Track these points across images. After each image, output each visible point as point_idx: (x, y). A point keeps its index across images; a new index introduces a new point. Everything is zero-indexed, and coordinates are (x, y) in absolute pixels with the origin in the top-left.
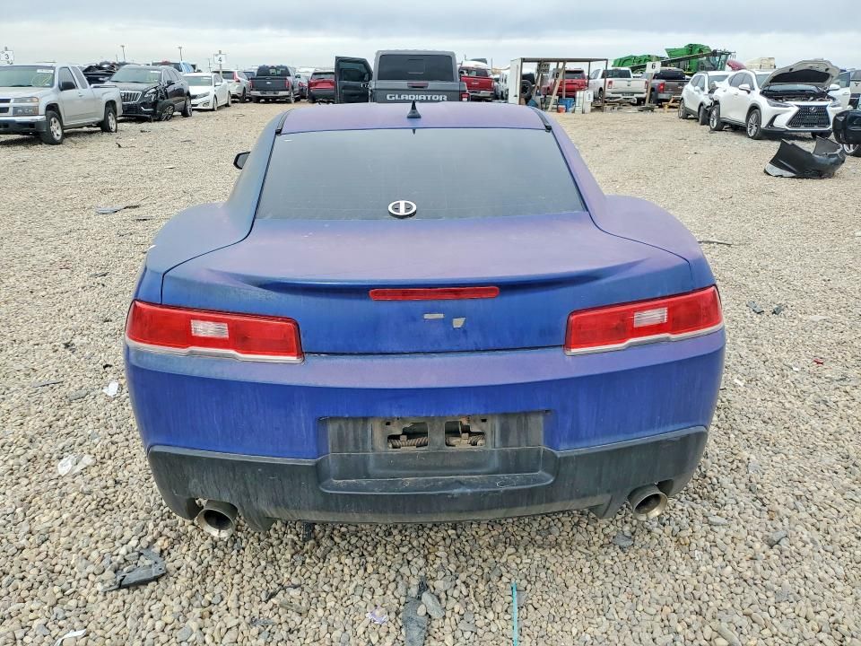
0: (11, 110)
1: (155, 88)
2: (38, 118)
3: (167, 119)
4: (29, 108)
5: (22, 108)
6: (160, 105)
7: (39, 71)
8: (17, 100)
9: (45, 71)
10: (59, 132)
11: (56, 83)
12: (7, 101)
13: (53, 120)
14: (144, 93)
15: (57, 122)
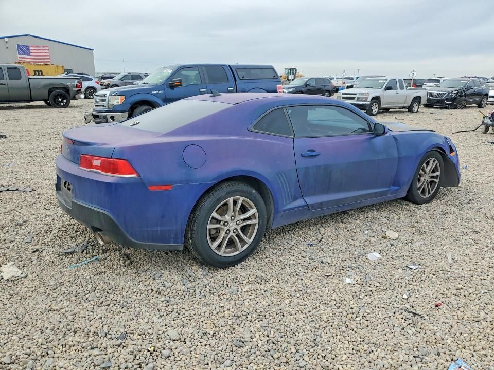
0: (356, 99)
1: (458, 91)
2: (367, 103)
3: (461, 108)
4: (364, 98)
5: (361, 98)
6: (458, 100)
7: (380, 81)
8: (360, 94)
9: (382, 81)
10: (376, 110)
11: (384, 86)
12: (356, 94)
13: (374, 104)
14: (449, 93)
15: (377, 106)
